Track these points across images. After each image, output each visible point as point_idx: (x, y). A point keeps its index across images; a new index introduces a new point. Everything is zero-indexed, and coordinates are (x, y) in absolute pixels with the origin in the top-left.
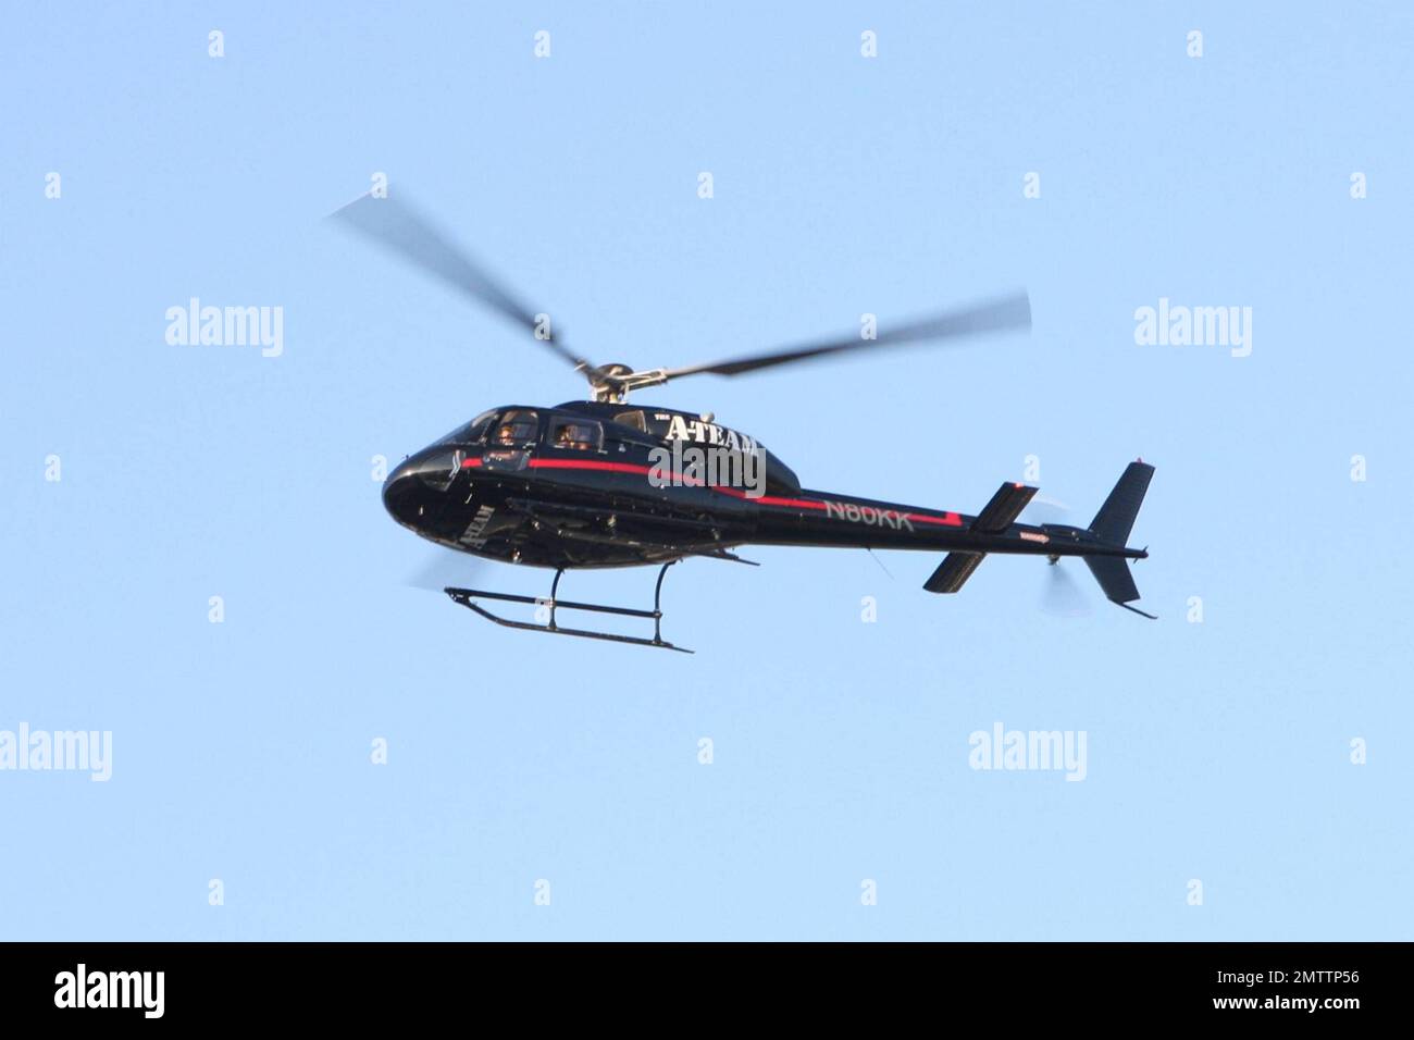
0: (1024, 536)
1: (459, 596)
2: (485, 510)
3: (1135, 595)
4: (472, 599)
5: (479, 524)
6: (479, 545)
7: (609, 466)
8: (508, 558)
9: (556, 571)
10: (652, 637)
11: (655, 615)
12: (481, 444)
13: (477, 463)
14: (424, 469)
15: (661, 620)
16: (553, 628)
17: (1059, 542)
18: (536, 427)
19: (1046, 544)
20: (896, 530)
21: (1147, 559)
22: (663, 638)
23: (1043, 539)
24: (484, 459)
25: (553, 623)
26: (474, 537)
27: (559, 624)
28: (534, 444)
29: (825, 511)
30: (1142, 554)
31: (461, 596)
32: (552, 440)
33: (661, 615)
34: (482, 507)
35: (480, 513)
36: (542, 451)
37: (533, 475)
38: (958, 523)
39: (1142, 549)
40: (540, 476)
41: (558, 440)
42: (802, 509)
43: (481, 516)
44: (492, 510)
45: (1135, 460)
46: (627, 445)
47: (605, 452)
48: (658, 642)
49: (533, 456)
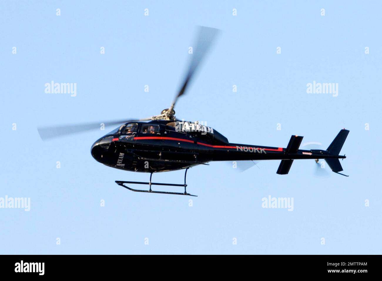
0: (304, 153)
1: (119, 183)
2: (122, 154)
3: (341, 170)
4: (124, 184)
5: (120, 159)
6: (123, 166)
7: (161, 138)
8: (133, 170)
9: (150, 173)
10: (183, 192)
11: (185, 186)
12: (119, 134)
13: (117, 139)
14: (101, 143)
15: (186, 187)
16: (151, 191)
17: (316, 155)
18: (137, 128)
19: (311, 155)
20: (260, 154)
21: (346, 158)
22: (187, 192)
23: (310, 154)
24: (120, 138)
25: (150, 189)
26: (120, 164)
27: (152, 190)
28: (136, 133)
29: (236, 149)
30: (344, 157)
31: (121, 183)
32: (142, 131)
33: (187, 185)
34: (120, 153)
35: (120, 155)
36: (139, 134)
37: (135, 142)
38: (282, 150)
39: (344, 155)
40: (138, 142)
41: (144, 131)
42: (229, 149)
43: (120, 156)
44: (124, 154)
45: (343, 129)
46: (167, 132)
47: (160, 134)
48: (185, 194)
49: (135, 136)
